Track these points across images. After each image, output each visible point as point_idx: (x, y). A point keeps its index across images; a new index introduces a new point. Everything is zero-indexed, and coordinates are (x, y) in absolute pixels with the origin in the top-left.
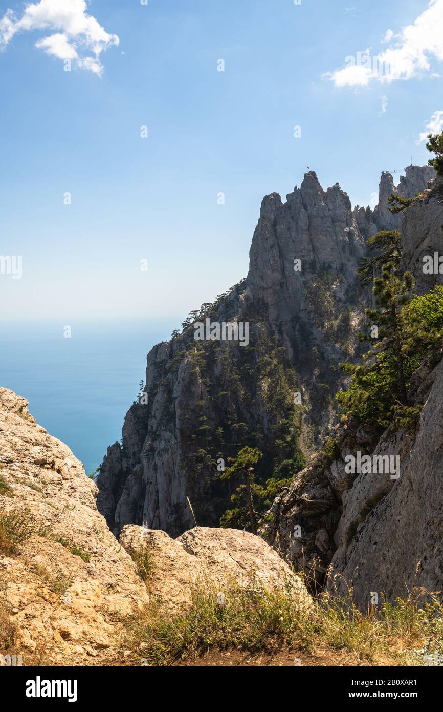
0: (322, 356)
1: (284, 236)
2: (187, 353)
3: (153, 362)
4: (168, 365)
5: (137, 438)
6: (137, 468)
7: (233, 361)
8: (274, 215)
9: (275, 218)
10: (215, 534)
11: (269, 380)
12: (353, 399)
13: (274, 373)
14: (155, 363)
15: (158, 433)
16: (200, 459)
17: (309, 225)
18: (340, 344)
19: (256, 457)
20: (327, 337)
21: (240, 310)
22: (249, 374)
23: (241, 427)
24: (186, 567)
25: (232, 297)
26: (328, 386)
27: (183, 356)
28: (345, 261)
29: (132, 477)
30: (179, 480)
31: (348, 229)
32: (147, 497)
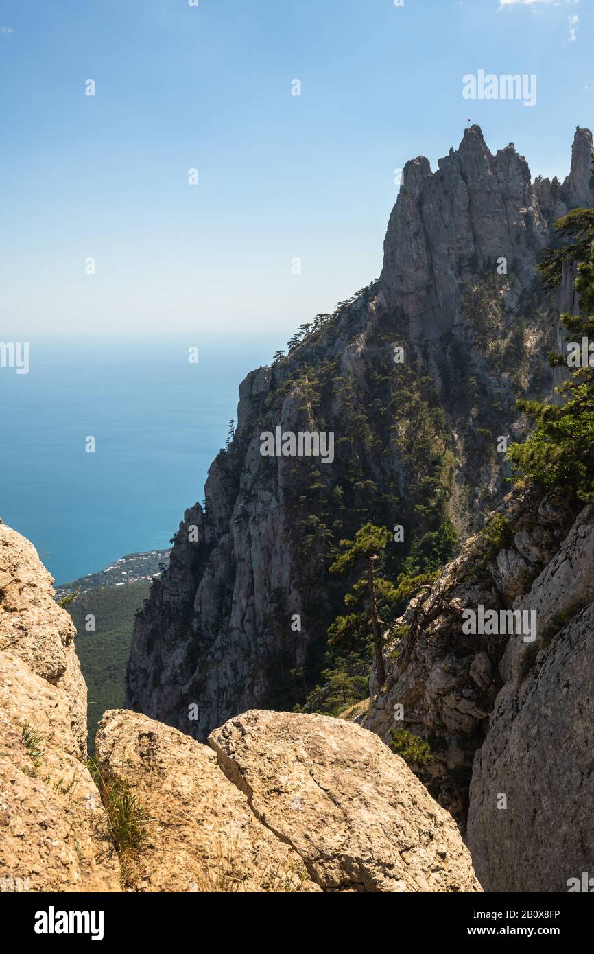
0: (483, 390)
1: (434, 219)
2: (295, 383)
3: (247, 395)
4: (268, 399)
5: (225, 499)
6: (224, 539)
7: (358, 394)
8: (419, 189)
9: (421, 194)
10: (285, 727)
11: (408, 421)
12: (536, 457)
13: (415, 412)
14: (250, 397)
15: (252, 493)
16: (310, 529)
17: (470, 202)
18: (508, 373)
19: (384, 540)
20: (490, 364)
21: (370, 324)
22: (380, 414)
23: (367, 487)
24: (211, 818)
25: (358, 306)
26: (491, 432)
27: (289, 387)
28: (519, 256)
29: (217, 551)
30: (281, 557)
31: (525, 210)
32: (237, 579)
